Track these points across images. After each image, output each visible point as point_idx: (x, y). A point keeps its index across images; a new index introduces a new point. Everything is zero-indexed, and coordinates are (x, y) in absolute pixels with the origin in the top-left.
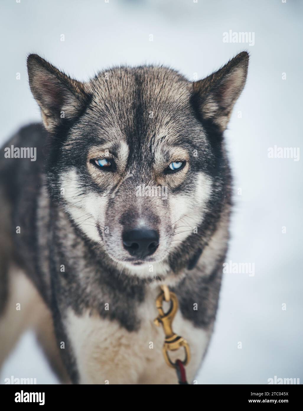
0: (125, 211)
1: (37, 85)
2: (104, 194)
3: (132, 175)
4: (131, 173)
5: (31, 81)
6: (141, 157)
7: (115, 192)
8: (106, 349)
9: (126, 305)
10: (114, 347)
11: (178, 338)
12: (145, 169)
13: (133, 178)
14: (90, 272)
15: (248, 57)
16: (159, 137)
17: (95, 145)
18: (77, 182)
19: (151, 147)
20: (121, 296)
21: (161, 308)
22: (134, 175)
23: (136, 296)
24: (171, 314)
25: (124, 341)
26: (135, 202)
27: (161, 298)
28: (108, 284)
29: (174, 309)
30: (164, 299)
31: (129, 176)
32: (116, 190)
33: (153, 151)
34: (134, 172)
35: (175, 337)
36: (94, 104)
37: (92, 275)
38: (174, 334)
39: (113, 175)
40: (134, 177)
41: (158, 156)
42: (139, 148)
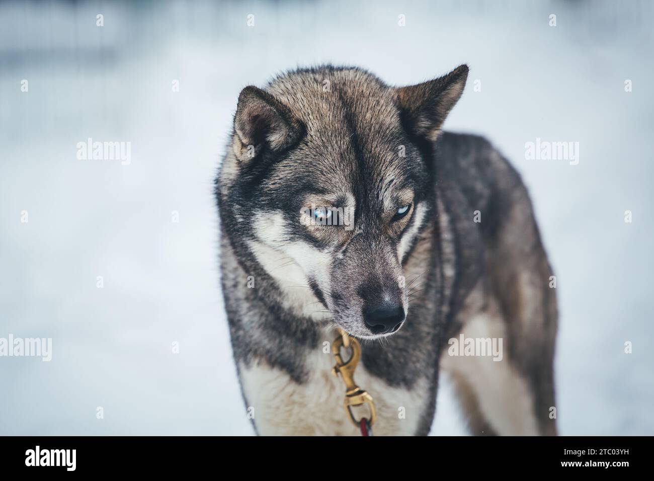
0: (364, 281)
1: (245, 117)
2: (326, 251)
3: (361, 231)
4: (360, 228)
5: (239, 112)
6: (369, 207)
7: (341, 251)
8: (278, 408)
9: (293, 352)
10: (287, 406)
11: (360, 392)
12: (374, 222)
13: (364, 235)
14: (255, 315)
15: (468, 71)
16: (387, 181)
17: (314, 193)
18: (284, 228)
19: (378, 194)
20: (288, 342)
21: (339, 355)
22: (364, 231)
23: (309, 341)
24: (351, 363)
25: (296, 398)
26: (374, 268)
27: (338, 343)
28: (274, 328)
29: (355, 357)
30: (342, 344)
31: (358, 232)
32: (344, 248)
33: (380, 198)
34: (364, 227)
35: (357, 390)
36: (309, 137)
37: (256, 319)
38: (356, 387)
39: (338, 230)
40: (364, 233)
41: (388, 204)
42: (366, 196)
